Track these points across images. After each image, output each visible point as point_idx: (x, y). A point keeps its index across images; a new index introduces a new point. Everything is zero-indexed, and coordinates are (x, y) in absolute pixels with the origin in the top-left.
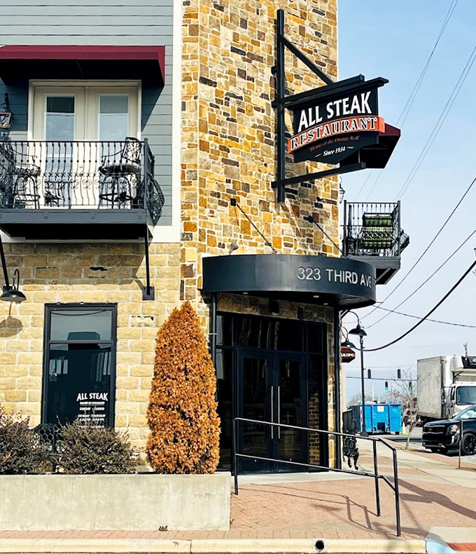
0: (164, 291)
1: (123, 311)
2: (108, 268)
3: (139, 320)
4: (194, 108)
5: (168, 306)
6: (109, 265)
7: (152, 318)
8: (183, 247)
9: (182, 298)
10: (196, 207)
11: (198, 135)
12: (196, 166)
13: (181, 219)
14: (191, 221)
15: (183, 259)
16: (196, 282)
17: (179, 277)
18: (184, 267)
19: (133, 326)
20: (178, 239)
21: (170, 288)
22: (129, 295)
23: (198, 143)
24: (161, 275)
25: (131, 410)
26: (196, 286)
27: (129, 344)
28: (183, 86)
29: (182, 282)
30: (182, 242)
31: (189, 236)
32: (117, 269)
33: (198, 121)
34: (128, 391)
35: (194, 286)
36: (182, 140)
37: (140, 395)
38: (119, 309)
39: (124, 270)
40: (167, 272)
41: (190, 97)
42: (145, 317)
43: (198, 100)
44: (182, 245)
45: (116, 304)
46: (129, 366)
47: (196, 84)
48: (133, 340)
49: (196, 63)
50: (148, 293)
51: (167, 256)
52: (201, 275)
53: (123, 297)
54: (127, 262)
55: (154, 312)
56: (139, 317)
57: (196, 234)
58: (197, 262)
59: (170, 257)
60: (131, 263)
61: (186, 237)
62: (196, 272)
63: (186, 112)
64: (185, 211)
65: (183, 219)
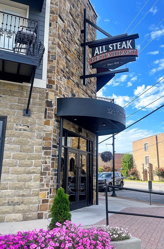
0: (36, 112)
1: (11, 121)
2: (3, 96)
3: (20, 127)
4: (56, 27)
5: (38, 121)
6: (3, 95)
7: (28, 127)
8: (47, 91)
9: (45, 118)
10: (55, 73)
11: (57, 40)
12: (55, 53)
13: (46, 77)
14: (52, 79)
15: (47, 97)
16: (54, 110)
17: (44, 106)
18: (47, 102)
19: (16, 130)
20: (45, 87)
21: (39, 111)
22: (15, 113)
23: (57, 43)
24: (34, 104)
25: (11, 179)
26: (53, 112)
27: (13, 140)
28: (50, 16)
29: (46, 109)
30: (47, 89)
31: (50, 86)
32: (8, 97)
33: (57, 33)
34: (10, 167)
35: (52, 112)
36: (49, 40)
37: (18, 170)
38: (8, 119)
39: (13, 98)
40: (38, 103)
41: (54, 22)
42: (24, 126)
43: (57, 24)
44: (46, 90)
45: (6, 117)
46: (12, 153)
47: (57, 16)
48: (16, 138)
49: (57, 7)
50: (27, 113)
51: (39, 94)
52: (56, 107)
53: (11, 113)
54: (15, 95)
55: (29, 123)
56: (20, 125)
57: (54, 86)
58: (54, 100)
59: (40, 95)
60: (17, 95)
61: (49, 86)
62: (54, 105)
63: (52, 27)
64: (49, 74)
65: (48, 77)
